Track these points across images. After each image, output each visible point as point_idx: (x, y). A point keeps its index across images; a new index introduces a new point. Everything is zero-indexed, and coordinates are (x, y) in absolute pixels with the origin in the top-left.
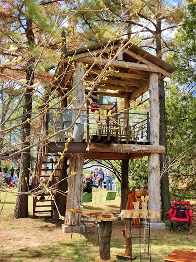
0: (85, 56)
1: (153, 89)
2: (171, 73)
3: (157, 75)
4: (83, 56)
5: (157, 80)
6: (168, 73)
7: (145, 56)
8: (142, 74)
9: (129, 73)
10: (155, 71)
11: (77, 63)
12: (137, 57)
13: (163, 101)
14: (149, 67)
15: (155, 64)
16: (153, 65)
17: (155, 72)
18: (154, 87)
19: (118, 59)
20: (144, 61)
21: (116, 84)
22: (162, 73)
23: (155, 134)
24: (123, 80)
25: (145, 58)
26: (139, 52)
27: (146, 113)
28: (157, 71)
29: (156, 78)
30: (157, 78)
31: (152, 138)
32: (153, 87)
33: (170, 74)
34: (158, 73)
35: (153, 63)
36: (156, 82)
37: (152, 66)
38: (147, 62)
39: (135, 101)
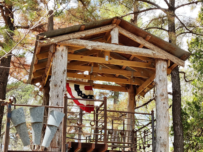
0: (69, 38)
1: (160, 80)
2: (185, 60)
3: (166, 63)
4: (65, 39)
5: (164, 69)
6: (180, 60)
7: (148, 39)
8: (147, 62)
9: (132, 61)
10: (162, 58)
11: (57, 47)
12: (138, 40)
13: (178, 97)
14: (154, 53)
15: (162, 48)
16: (159, 49)
17: (162, 60)
18: (161, 78)
19: (112, 43)
20: (147, 45)
21: (117, 75)
22: (171, 60)
23: (162, 141)
24: (125, 69)
25: (148, 41)
26: (141, 34)
27: (151, 113)
28: (164, 58)
29: (164, 67)
30: (166, 66)
31: (158, 148)
32: (159, 78)
33: (183, 61)
34: (167, 61)
35: (159, 47)
36: (163, 71)
37: (158, 52)
38: (152, 46)
39: (144, 97)
